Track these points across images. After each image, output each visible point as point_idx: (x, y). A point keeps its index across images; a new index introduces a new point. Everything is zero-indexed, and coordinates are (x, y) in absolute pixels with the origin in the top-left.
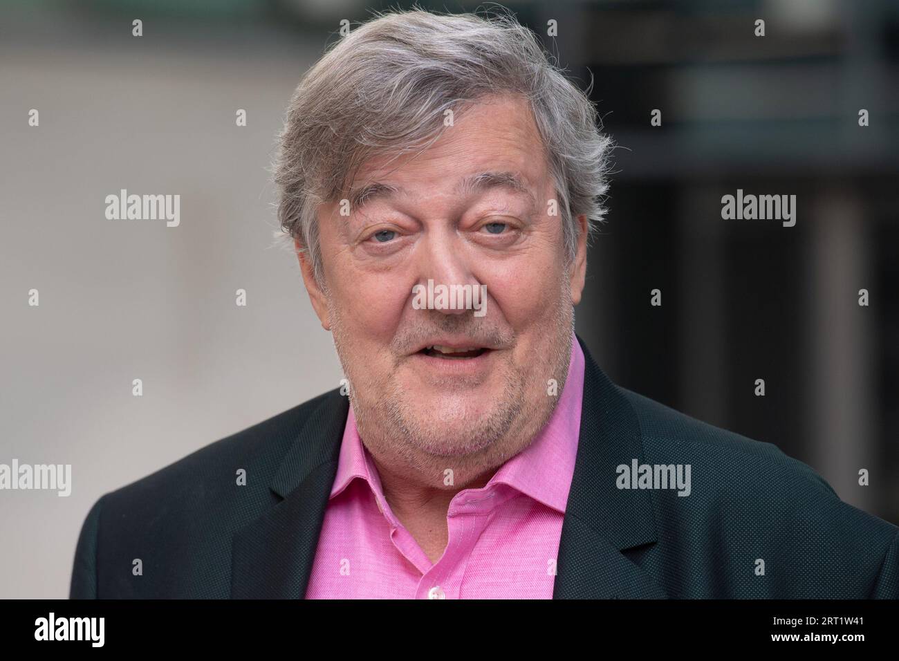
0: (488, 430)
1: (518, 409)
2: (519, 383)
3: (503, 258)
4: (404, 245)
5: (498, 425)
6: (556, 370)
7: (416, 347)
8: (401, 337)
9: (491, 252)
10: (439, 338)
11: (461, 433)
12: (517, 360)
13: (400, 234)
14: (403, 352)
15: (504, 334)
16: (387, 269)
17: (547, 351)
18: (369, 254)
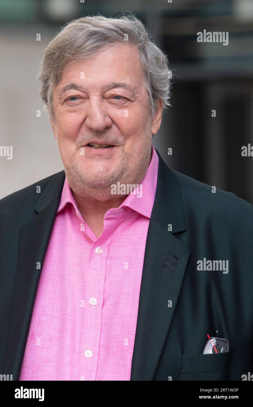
0: (112, 177)
1: (125, 169)
2: (126, 159)
3: (119, 108)
4: (82, 103)
5: (117, 175)
6: (143, 156)
7: (85, 143)
8: (80, 138)
9: (115, 106)
10: (93, 140)
11: (100, 177)
12: (126, 150)
13: (80, 99)
14: (80, 145)
15: (120, 139)
16: (75, 111)
17: (139, 148)
18: (68, 105)
